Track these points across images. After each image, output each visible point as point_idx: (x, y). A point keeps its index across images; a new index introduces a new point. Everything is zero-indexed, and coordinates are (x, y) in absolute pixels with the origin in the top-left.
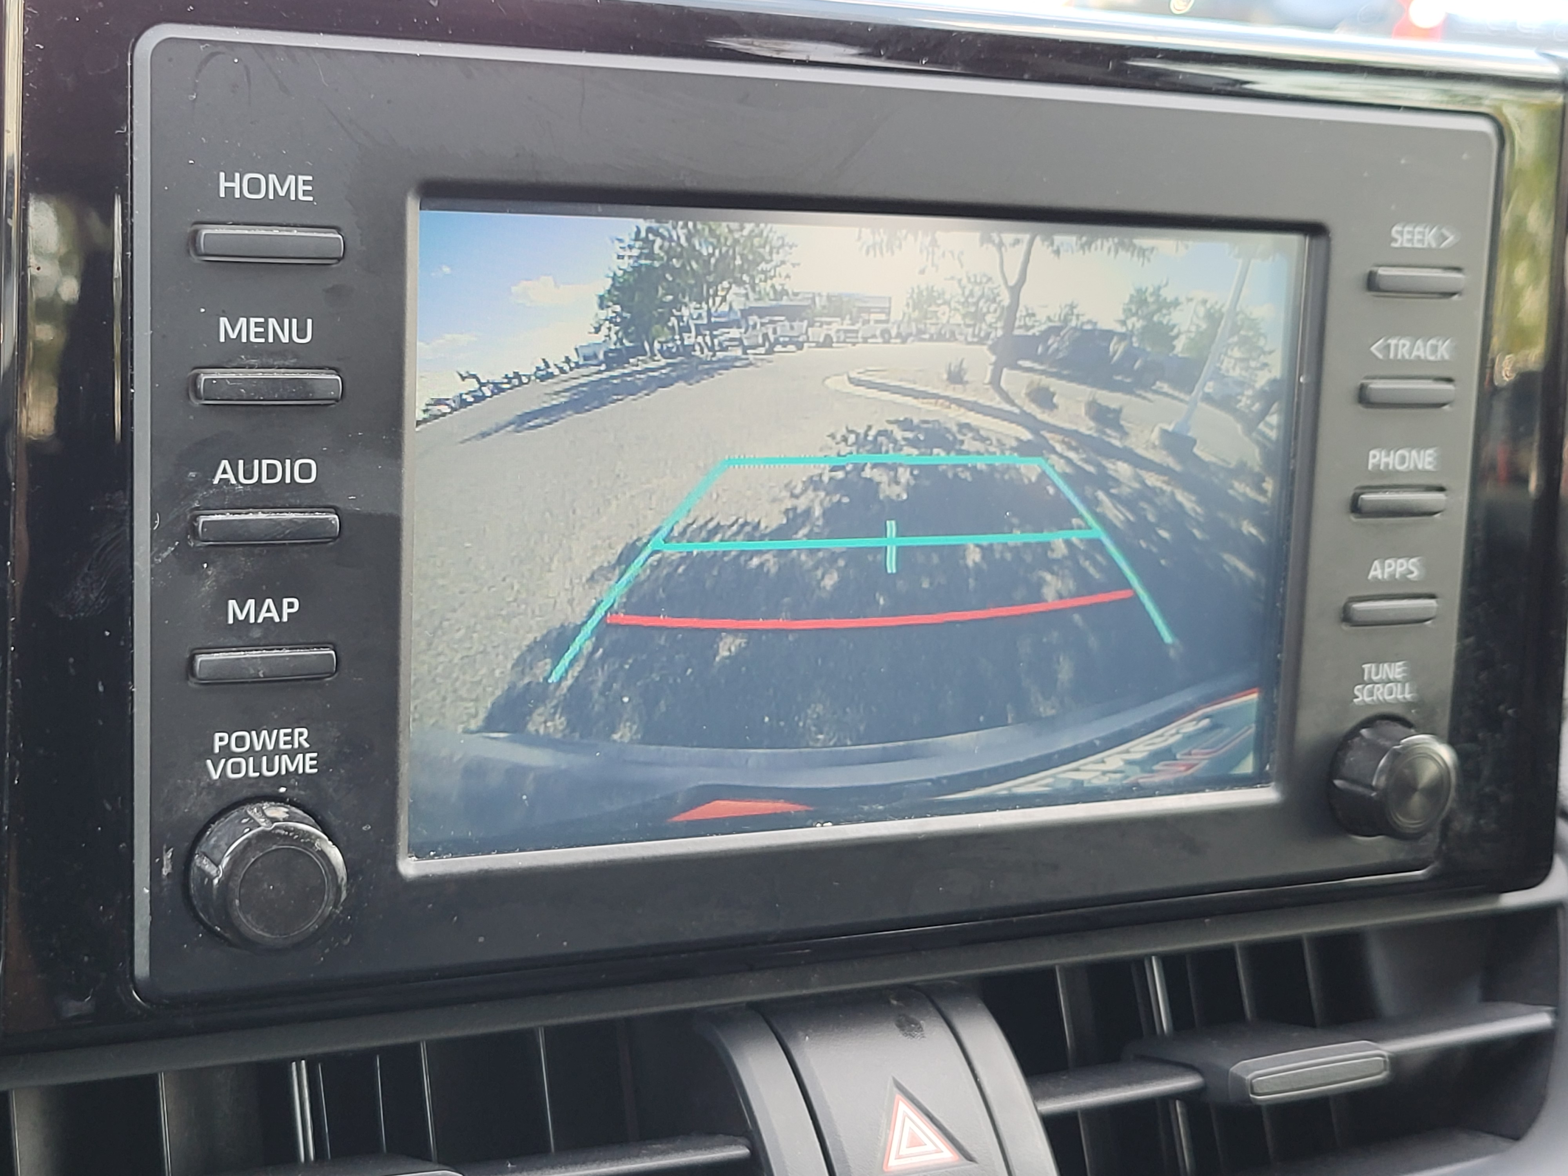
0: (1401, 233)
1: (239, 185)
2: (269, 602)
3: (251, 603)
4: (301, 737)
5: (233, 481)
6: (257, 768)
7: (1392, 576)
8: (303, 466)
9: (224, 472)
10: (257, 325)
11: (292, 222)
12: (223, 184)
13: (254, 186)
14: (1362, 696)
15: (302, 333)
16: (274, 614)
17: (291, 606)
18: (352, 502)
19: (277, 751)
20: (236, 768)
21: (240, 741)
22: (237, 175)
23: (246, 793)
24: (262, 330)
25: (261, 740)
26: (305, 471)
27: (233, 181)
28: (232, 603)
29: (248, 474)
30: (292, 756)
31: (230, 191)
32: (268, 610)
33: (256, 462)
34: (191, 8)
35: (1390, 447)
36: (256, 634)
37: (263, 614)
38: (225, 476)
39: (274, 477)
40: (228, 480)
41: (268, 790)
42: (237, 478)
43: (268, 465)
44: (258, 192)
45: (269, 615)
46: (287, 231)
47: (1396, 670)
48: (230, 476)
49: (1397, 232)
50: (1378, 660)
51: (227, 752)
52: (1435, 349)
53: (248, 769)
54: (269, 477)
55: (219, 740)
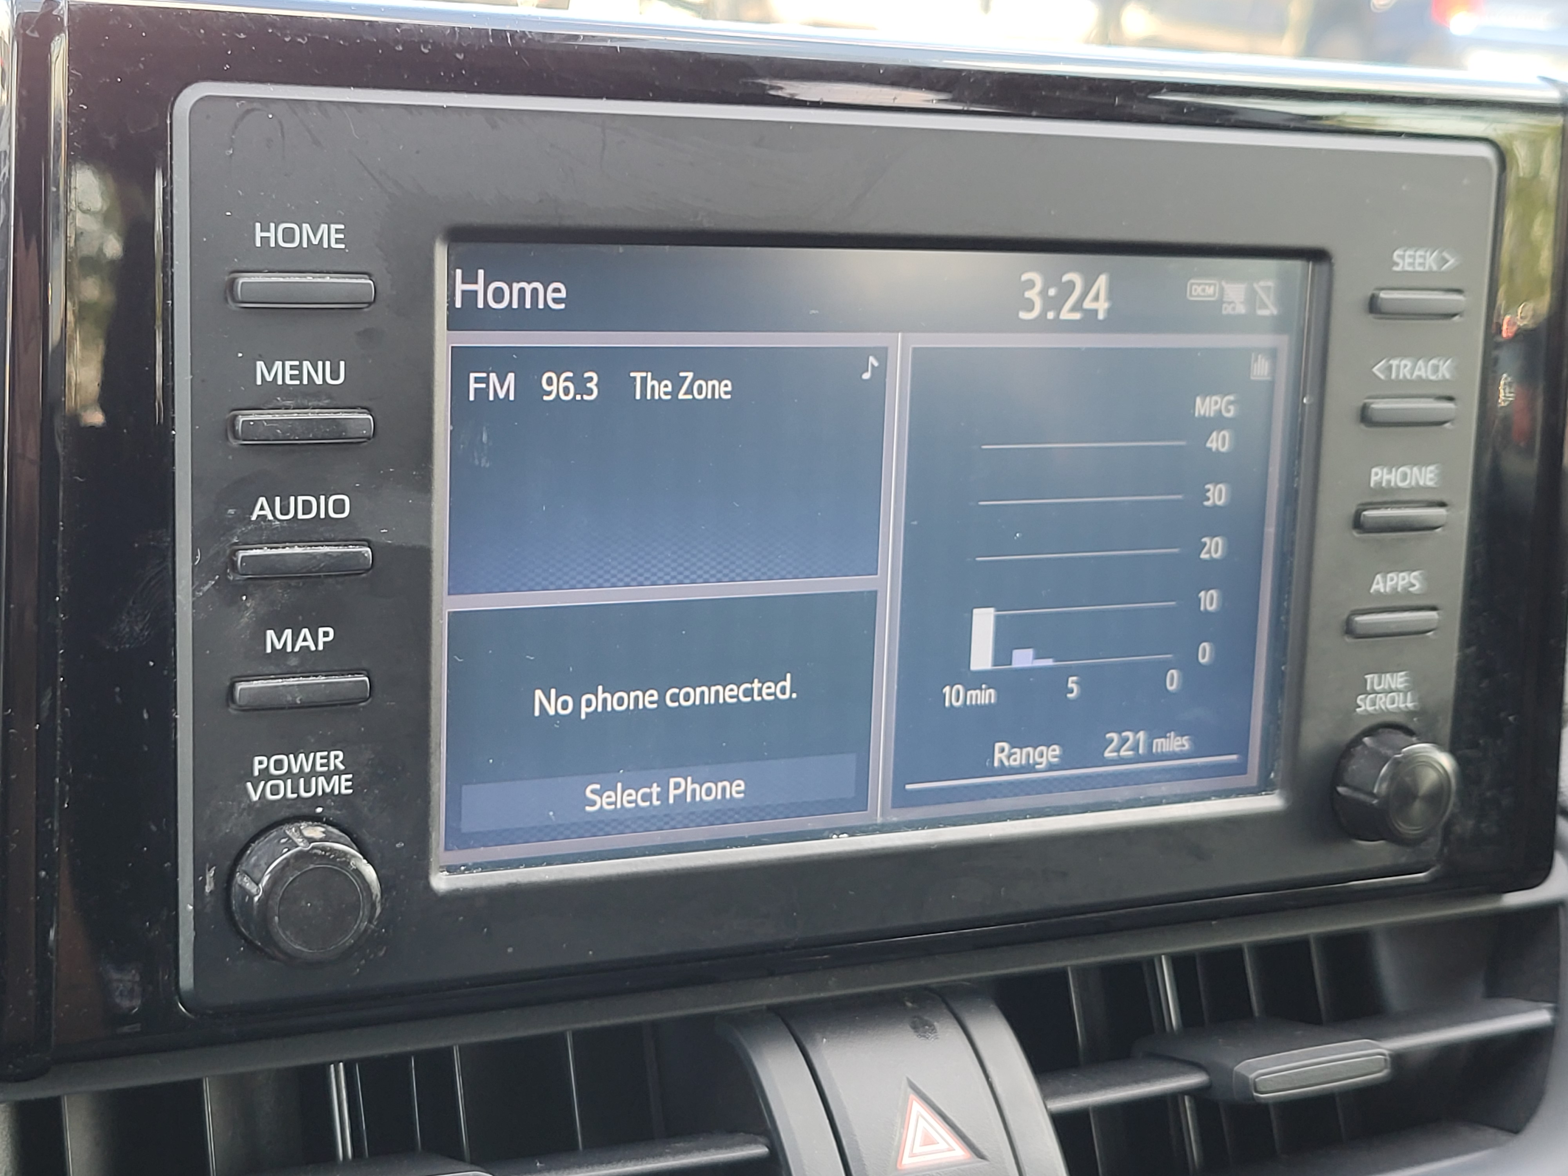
0: (1402, 257)
1: (274, 235)
2: (305, 631)
3: (288, 633)
4: (337, 758)
5: (270, 517)
6: (295, 790)
7: (1394, 589)
8: (337, 502)
9: (261, 508)
10: (292, 368)
11: (324, 269)
12: (259, 234)
13: (289, 235)
14: (1365, 705)
15: (335, 375)
16: (310, 643)
17: (326, 635)
18: (384, 535)
19: (314, 773)
20: (275, 790)
21: (279, 765)
22: (272, 225)
23: (285, 813)
24: (297, 372)
25: (299, 763)
26: (339, 506)
27: (269, 231)
28: (270, 634)
29: (285, 510)
30: (328, 776)
31: (265, 240)
32: (305, 640)
33: (292, 499)
34: (228, 66)
35: (1392, 464)
36: (293, 662)
37: (300, 643)
38: (262, 513)
39: (310, 512)
40: (265, 516)
41: (306, 811)
42: (274, 515)
43: (304, 501)
44: (292, 240)
45: (305, 644)
46: (320, 277)
47: (1398, 680)
48: (267, 512)
49: (1399, 256)
50: (1381, 671)
51: (265, 775)
52: (1436, 369)
53: (286, 790)
54: (305, 512)
55: (259, 764)
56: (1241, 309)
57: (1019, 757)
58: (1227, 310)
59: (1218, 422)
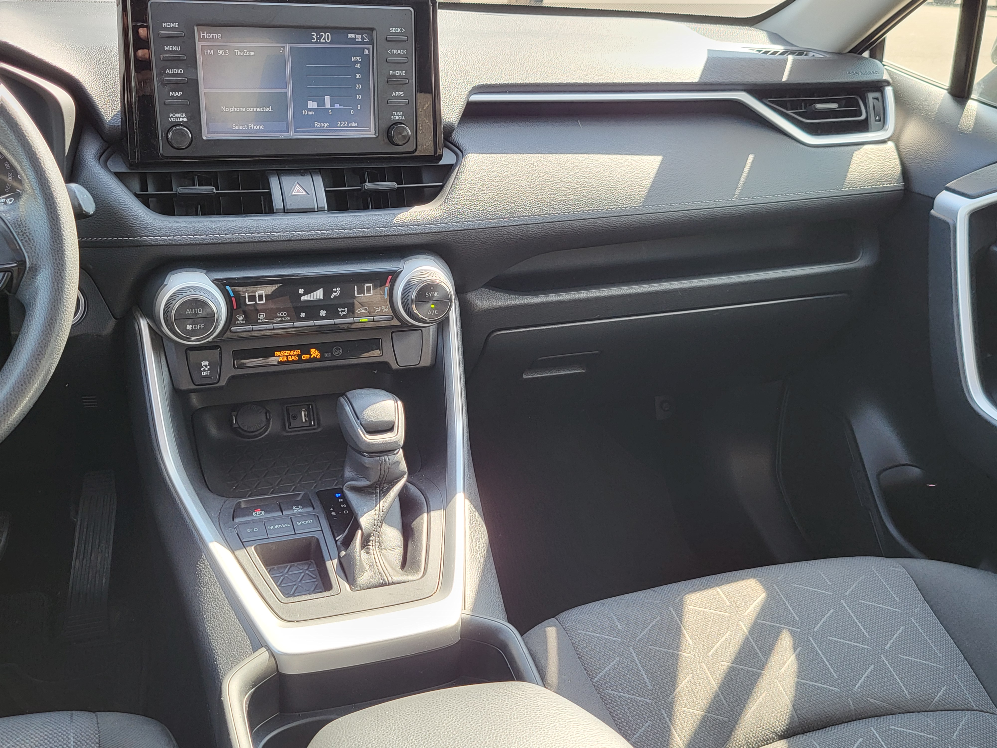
0: (392, 29)
1: (166, 25)
2: (177, 93)
3: (174, 93)
4: (184, 115)
6: (177, 120)
7: (398, 95)
9: (167, 71)
10: (171, 47)
12: (163, 25)
13: (169, 25)
14: (393, 118)
15: (178, 49)
17: (181, 93)
18: (189, 77)
19: (180, 117)
20: (174, 119)
21: (174, 115)
22: (166, 23)
23: (176, 124)
25: (178, 115)
26: (181, 71)
28: (171, 93)
29: (172, 72)
30: (183, 118)
31: (165, 26)
33: (173, 70)
35: (395, 70)
36: (175, 98)
40: (168, 73)
41: (179, 124)
42: (170, 72)
43: (175, 70)
45: (177, 95)
46: (175, 32)
47: (401, 114)
49: (390, 29)
50: (396, 112)
51: (172, 117)
52: (403, 52)
53: (176, 120)
54: (175, 72)
55: (171, 115)
56: (360, 40)
57: (320, 125)
58: (357, 40)
59: (357, 62)
